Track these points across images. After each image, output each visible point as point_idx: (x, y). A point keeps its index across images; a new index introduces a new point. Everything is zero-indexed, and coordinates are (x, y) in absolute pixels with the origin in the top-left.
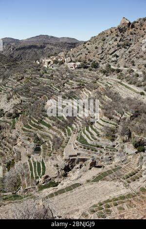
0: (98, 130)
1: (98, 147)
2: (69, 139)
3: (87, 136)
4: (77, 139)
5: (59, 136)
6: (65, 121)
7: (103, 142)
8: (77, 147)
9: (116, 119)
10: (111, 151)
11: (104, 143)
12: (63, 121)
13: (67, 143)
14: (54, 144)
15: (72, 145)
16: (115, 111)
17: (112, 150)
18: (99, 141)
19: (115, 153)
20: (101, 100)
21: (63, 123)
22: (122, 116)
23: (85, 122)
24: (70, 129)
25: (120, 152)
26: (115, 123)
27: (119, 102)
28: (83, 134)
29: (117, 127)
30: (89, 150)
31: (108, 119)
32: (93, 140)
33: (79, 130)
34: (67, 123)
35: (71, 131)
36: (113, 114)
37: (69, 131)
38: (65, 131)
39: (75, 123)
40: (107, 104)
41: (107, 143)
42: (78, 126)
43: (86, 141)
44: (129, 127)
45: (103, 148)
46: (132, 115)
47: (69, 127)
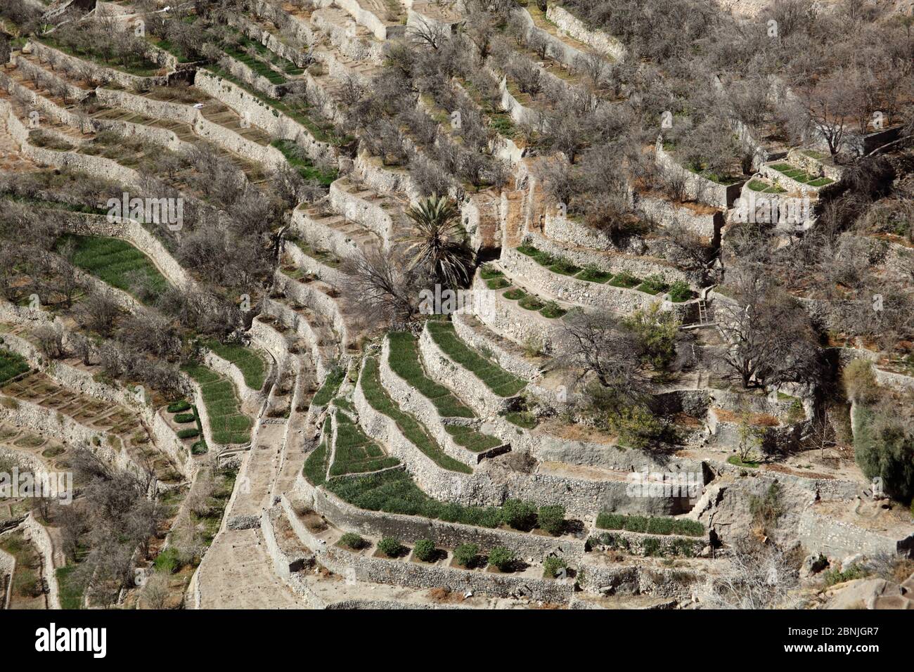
0: (505, 361)
1: (525, 521)
2: (230, 473)
3: (410, 427)
4: (313, 472)
5: (122, 461)
6: (176, 304)
7: (563, 473)
8: (313, 542)
9: (678, 235)
10: (652, 548)
11: (584, 477)
12: (148, 298)
13: (214, 515)
14: (75, 551)
15: (267, 529)
16: (662, 155)
17: (668, 539)
18: (528, 463)
19: (695, 565)
20: (514, 60)
21: (157, 320)
22: (733, 195)
23: (374, 295)
24: (236, 375)
25: (749, 553)
26: (675, 277)
27: (698, 66)
28: (366, 415)
29: (691, 316)
30: (445, 566)
31: (603, 239)
32: (468, 457)
33: (321, 375)
34: (192, 321)
35: (244, 391)
36: (644, 189)
37: (220, 393)
38: (179, 407)
39: (273, 307)
40: (573, 91)
41: (607, 474)
42: (308, 334)
43: (398, 473)
44: (808, 299)
45: (574, 527)
46: (834, 175)
47: (217, 363)
